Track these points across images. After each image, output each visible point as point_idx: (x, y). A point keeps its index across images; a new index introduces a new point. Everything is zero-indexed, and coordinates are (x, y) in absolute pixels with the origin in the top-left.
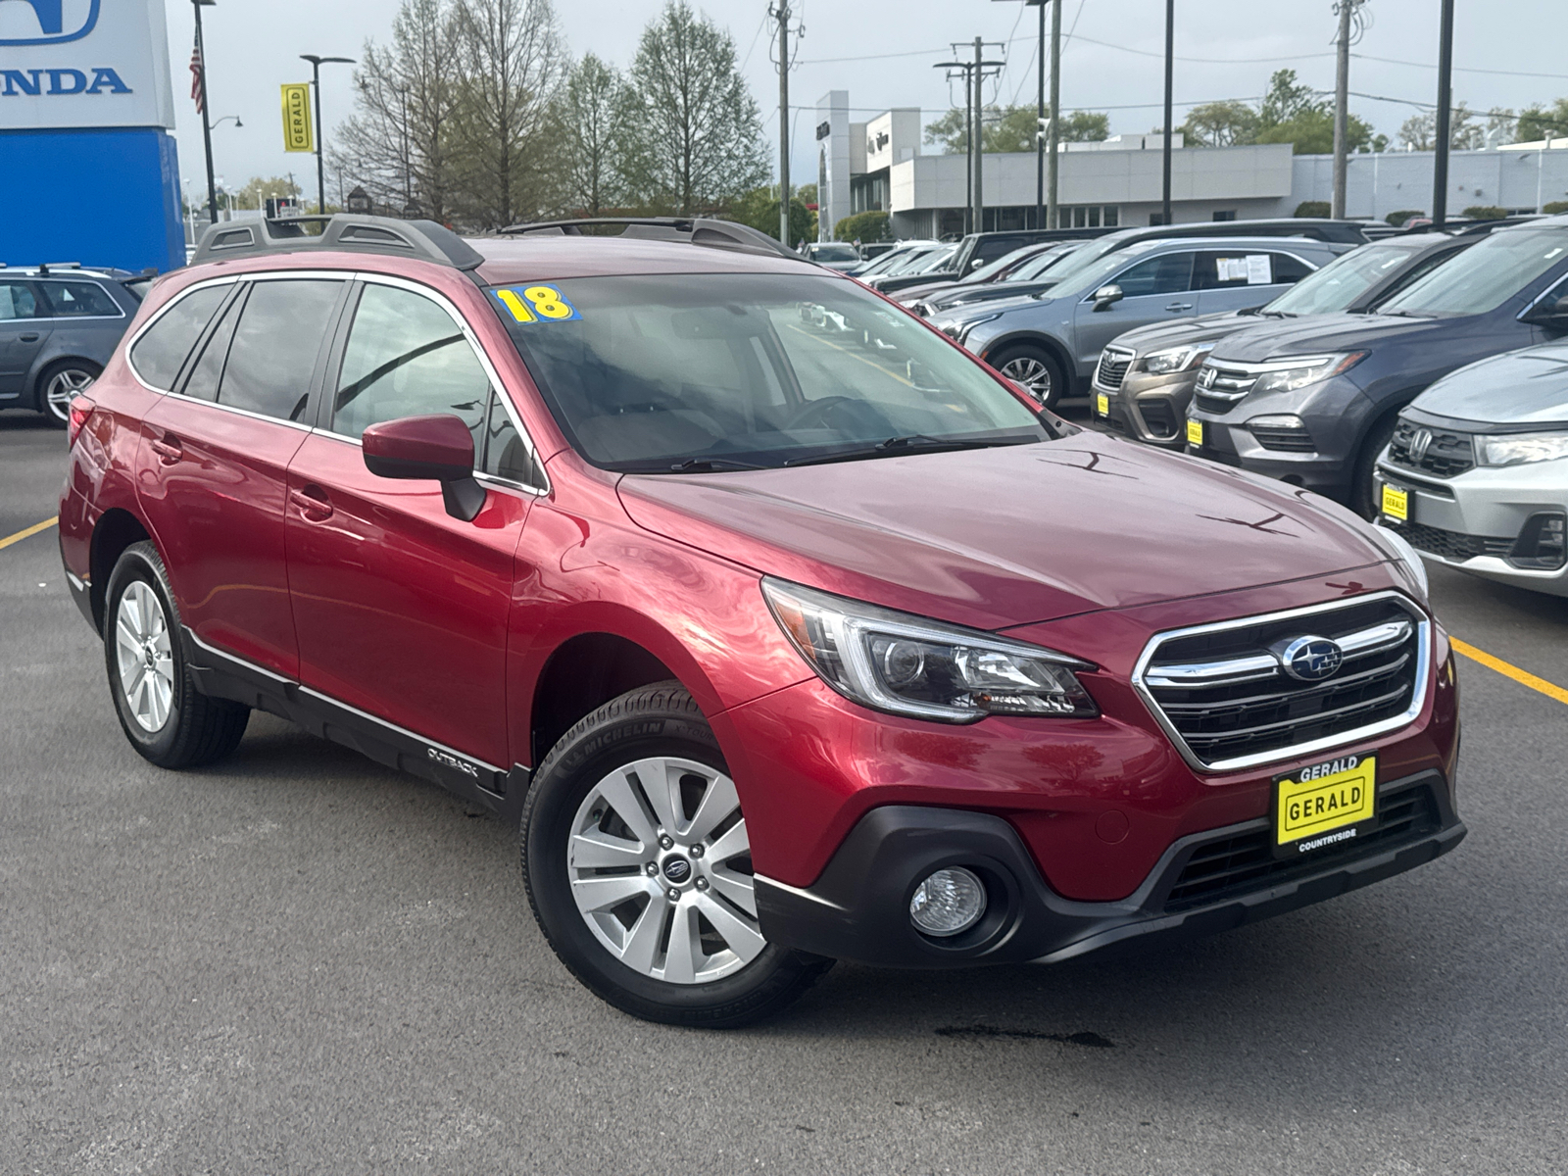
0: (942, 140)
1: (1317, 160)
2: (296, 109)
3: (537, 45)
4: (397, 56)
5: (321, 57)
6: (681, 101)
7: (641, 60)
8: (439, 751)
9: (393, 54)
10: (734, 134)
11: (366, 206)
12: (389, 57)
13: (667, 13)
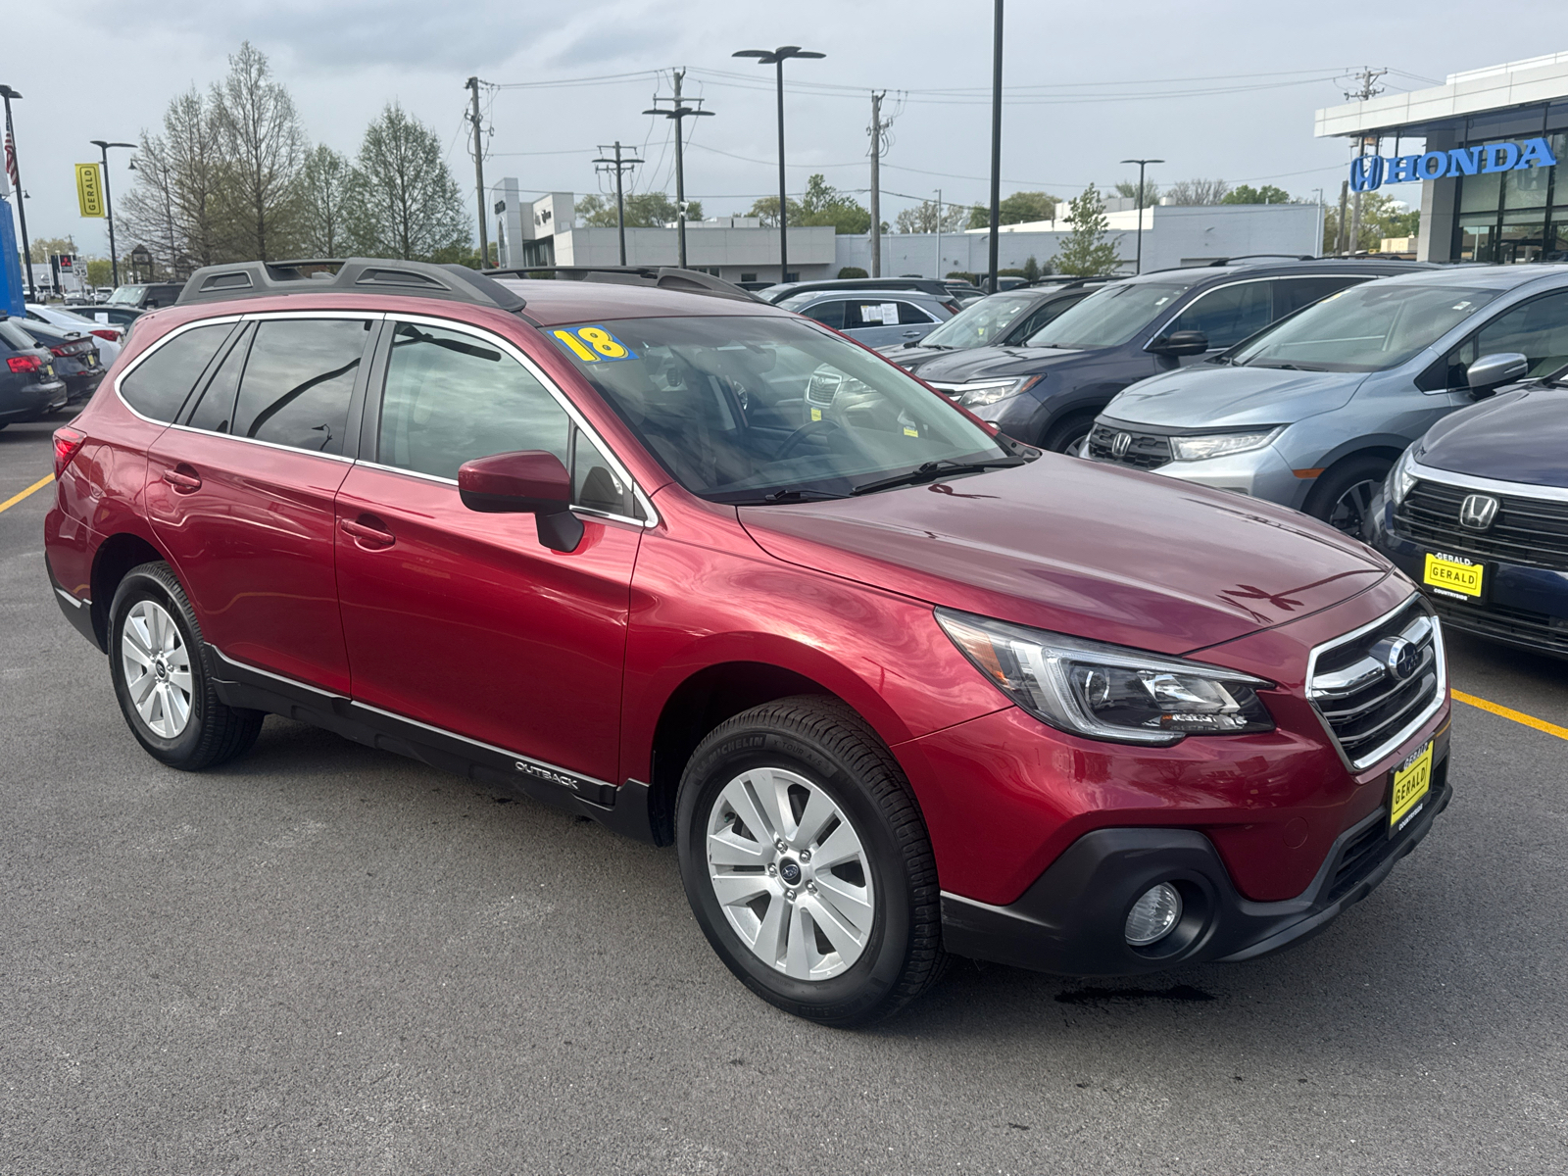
0: (582, 217)
1: (851, 238)
2: (89, 183)
3: (283, 136)
4: (168, 143)
5: (108, 143)
6: (399, 181)
7: (366, 150)
8: (529, 764)
9: (165, 142)
10: (441, 207)
11: (147, 260)
12: (161, 144)
13: (386, 115)
